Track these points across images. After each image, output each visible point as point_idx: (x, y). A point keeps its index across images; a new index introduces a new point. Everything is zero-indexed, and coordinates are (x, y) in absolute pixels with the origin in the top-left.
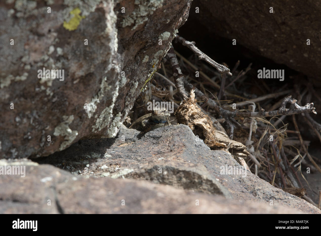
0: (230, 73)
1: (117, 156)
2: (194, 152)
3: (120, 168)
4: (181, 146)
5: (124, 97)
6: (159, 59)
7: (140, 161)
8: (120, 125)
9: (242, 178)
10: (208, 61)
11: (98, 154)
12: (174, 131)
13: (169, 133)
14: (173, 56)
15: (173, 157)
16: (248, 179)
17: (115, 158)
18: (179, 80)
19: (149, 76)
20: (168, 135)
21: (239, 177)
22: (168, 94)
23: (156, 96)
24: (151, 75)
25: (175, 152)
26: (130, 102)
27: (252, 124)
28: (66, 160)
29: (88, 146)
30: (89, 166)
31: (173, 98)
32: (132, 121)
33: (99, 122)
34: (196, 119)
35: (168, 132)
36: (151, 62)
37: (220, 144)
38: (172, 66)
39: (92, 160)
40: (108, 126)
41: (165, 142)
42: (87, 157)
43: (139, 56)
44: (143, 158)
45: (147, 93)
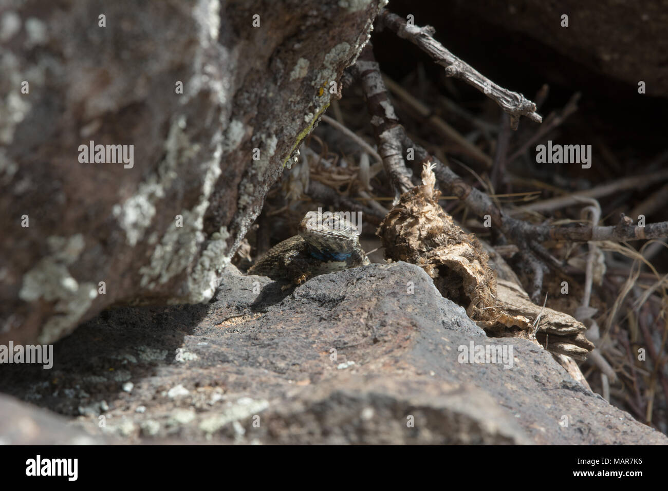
0: (535, 114)
1: (214, 358)
2: (444, 346)
3: (225, 397)
4: (405, 328)
5: (237, 180)
6: (336, 71)
7: (284, 371)
8: (223, 266)
9: (586, 422)
10: (472, 80)
11: (158, 351)
12: (380, 283)
13: (366, 287)
14: (372, 68)
15: (382, 360)
16: (603, 423)
17: (210, 363)
18: (387, 137)
19: (307, 119)
20: (365, 294)
21: (578, 419)
22: (354, 176)
23: (322, 183)
24: (313, 118)
25: (387, 345)
26: (253, 196)
27: (591, 259)
28: (63, 370)
29: (130, 327)
30: (133, 389)
31: (370, 188)
32: (253, 254)
33: (163, 258)
34: (441, 247)
35: (363, 286)
36: (314, 78)
37: (514, 319)
38: (369, 95)
39: (142, 371)
40: (189, 270)
41: (357, 315)
42: (125, 362)
43: (280, 58)
44: (291, 363)
45: (296, 173)
